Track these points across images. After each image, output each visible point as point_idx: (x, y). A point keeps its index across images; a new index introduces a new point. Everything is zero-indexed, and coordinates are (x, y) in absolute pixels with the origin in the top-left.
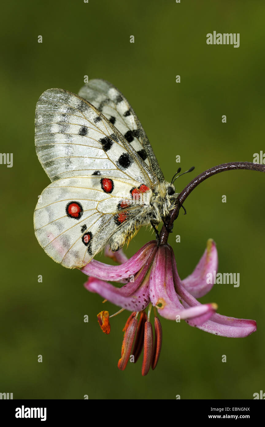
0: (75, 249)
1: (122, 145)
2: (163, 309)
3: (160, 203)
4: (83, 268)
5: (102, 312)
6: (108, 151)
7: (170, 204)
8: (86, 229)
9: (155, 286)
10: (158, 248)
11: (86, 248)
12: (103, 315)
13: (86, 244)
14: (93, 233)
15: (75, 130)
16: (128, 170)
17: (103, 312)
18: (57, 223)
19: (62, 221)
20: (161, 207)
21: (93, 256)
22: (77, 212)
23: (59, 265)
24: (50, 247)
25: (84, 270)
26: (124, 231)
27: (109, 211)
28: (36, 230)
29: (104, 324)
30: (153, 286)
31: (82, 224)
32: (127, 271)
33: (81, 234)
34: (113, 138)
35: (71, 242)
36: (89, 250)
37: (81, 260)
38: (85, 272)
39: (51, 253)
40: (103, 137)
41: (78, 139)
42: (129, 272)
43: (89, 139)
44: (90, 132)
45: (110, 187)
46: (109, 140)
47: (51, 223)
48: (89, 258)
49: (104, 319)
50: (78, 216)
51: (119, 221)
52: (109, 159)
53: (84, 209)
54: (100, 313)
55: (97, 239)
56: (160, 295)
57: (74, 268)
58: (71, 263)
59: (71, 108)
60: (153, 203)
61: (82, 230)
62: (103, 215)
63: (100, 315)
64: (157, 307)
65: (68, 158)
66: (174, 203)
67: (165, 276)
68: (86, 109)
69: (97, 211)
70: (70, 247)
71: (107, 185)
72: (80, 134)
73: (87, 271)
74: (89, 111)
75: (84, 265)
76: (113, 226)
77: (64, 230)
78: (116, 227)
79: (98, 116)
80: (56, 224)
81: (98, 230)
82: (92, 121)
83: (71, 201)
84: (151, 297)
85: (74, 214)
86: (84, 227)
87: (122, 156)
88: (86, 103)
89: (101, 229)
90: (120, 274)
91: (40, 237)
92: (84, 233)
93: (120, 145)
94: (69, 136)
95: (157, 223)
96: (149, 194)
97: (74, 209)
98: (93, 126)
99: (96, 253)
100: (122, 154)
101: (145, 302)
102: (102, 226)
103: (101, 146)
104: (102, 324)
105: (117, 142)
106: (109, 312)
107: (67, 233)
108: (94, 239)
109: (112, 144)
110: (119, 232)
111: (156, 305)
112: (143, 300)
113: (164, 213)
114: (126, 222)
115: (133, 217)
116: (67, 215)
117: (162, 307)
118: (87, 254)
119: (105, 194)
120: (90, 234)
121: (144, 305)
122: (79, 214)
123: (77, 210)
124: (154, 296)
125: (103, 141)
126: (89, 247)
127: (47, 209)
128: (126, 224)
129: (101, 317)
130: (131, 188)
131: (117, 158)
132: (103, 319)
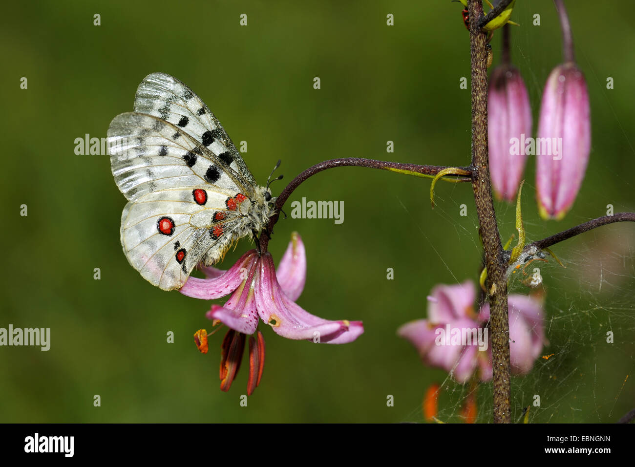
0: (170, 269)
1: (207, 157)
2: (279, 326)
3: (259, 211)
4: (181, 289)
5: (199, 331)
6: (193, 167)
7: (268, 210)
8: (179, 246)
9: (262, 300)
10: (259, 258)
11: (180, 266)
12: (201, 334)
13: (180, 263)
14: (187, 250)
15: (154, 151)
16: (219, 182)
17: (201, 331)
18: (149, 242)
19: (154, 239)
20: (260, 215)
21: (189, 274)
22: (169, 229)
23: (157, 288)
24: (145, 269)
25: (183, 291)
26: (220, 246)
27: (203, 224)
28: (128, 251)
29: (202, 344)
30: (260, 301)
31: (175, 241)
32: (227, 286)
33: (175, 252)
34: (196, 152)
35: (165, 262)
36: (184, 268)
37: (178, 280)
38: (183, 292)
39: (147, 276)
40: (185, 153)
41: (158, 160)
42: (229, 288)
43: (171, 158)
44: (170, 151)
45: (203, 198)
46: (192, 154)
47: (143, 242)
48: (185, 277)
49: (202, 339)
50: (170, 232)
51: (215, 235)
52: (196, 175)
53: (176, 224)
54: (197, 332)
55: (192, 256)
56: (271, 310)
57: (172, 289)
58: (168, 285)
59: (146, 130)
60: (252, 213)
61: (176, 248)
62: (196, 229)
63: (197, 335)
64: (272, 325)
65: (152, 182)
66: (274, 209)
67: (272, 288)
68: (162, 128)
69: (190, 225)
70: (165, 267)
71: (200, 196)
72: (160, 155)
73: (185, 291)
74: (166, 129)
75: (182, 285)
76: (208, 241)
77: (157, 249)
78: (212, 242)
79: (176, 132)
80: (147, 243)
81: (192, 246)
82: (171, 139)
83: (162, 216)
84: (260, 313)
85: (166, 230)
86: (178, 244)
87: (209, 169)
88: (161, 122)
89: (196, 245)
90: (220, 290)
91: (133, 259)
92: (178, 250)
93: (206, 157)
94: (148, 159)
95: (257, 232)
96: (247, 203)
97: (166, 225)
98: (172, 144)
99: (191, 271)
100: (209, 167)
101: (255, 320)
102: (196, 242)
103: (184, 162)
104: (199, 344)
105: (201, 155)
106: (207, 331)
107: (161, 252)
108: (188, 257)
109: (196, 159)
110: (214, 247)
111: (269, 322)
112: (253, 317)
113: (264, 221)
114: (223, 235)
115: (230, 229)
116: (158, 232)
117: (277, 324)
118: (183, 273)
119: (199, 206)
120: (183, 251)
121: (255, 323)
122: (171, 230)
123: (169, 226)
124: (263, 312)
125: (186, 158)
126: (183, 266)
127: (137, 227)
128: (223, 237)
129: (199, 337)
130: (226, 198)
131: (204, 172)
132: (200, 339)
